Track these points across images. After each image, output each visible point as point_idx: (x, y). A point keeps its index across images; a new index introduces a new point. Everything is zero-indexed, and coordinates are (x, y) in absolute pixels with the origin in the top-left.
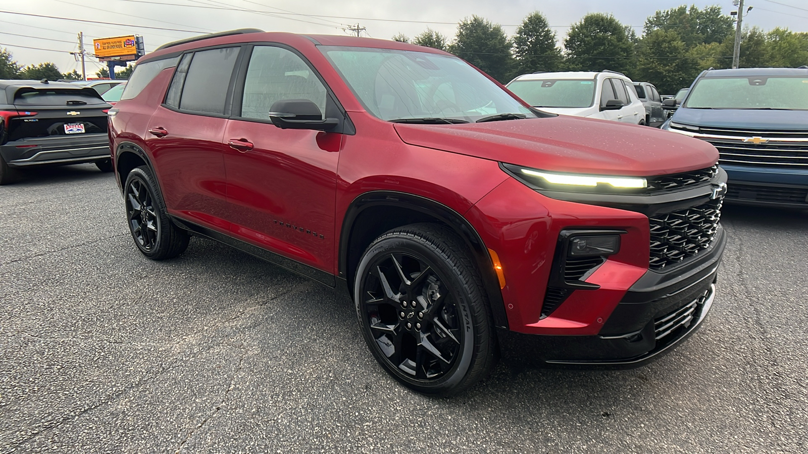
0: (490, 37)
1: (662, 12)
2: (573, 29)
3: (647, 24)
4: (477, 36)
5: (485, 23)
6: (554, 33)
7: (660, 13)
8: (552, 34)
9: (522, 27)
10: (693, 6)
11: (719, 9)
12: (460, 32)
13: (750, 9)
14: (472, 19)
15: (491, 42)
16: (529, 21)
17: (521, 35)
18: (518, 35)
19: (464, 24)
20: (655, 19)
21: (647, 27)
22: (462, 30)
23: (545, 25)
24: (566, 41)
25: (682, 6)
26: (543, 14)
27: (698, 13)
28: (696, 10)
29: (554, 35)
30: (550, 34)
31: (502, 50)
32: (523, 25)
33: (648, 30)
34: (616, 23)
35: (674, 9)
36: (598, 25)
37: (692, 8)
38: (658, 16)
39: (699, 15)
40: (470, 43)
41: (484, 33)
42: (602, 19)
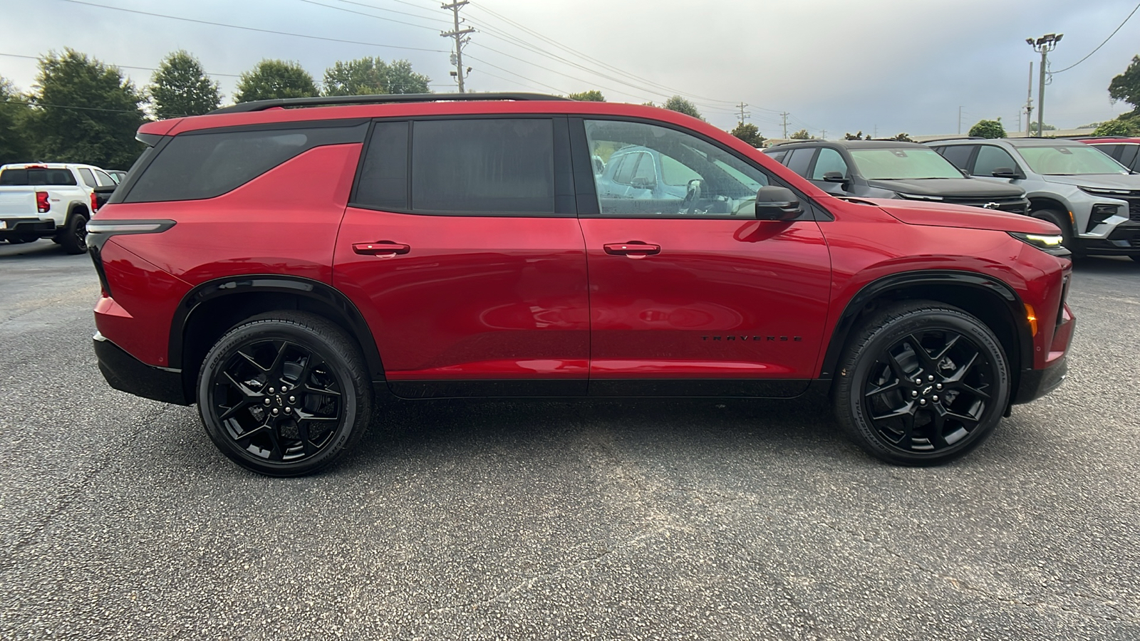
0: (105, 84)
1: (343, 63)
2: (247, 82)
3: (327, 78)
4: (81, 82)
5: (90, 60)
6: (215, 84)
7: (341, 65)
8: (213, 86)
9: (162, 74)
10: (379, 58)
11: (409, 65)
12: (46, 74)
13: (469, 70)
14: (66, 54)
15: (109, 94)
16: (171, 64)
17: (162, 85)
18: (157, 85)
19: (51, 62)
20: (336, 73)
21: (328, 82)
22: (47, 72)
23: (198, 73)
24: (238, 97)
25: (367, 58)
26: (195, 57)
27: (386, 68)
28: (383, 64)
29: (217, 88)
30: (209, 85)
31: (130, 106)
32: (162, 69)
33: (330, 87)
34: (306, 77)
35: (358, 60)
36: (282, 76)
37: (378, 62)
38: (340, 69)
39: (388, 71)
40: (70, 93)
41: (94, 78)
42: (286, 69)
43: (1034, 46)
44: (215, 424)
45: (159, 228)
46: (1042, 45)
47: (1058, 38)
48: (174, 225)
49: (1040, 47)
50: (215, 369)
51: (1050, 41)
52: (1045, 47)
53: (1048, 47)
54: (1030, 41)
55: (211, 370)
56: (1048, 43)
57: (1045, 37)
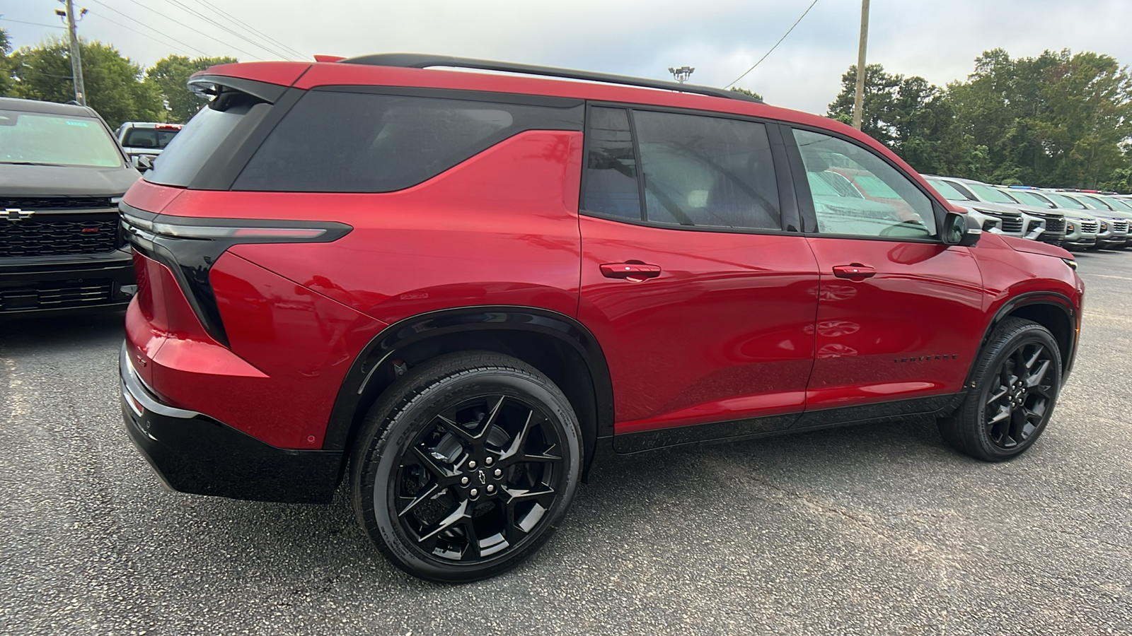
13: (84, 12)
43: (674, 75)
44: (394, 526)
45: (325, 234)
46: (680, 75)
47: (691, 71)
48: (348, 232)
49: (678, 76)
50: (404, 444)
51: (686, 72)
52: (682, 77)
53: (684, 77)
54: (671, 70)
55: (397, 448)
56: (684, 74)
57: (683, 68)
